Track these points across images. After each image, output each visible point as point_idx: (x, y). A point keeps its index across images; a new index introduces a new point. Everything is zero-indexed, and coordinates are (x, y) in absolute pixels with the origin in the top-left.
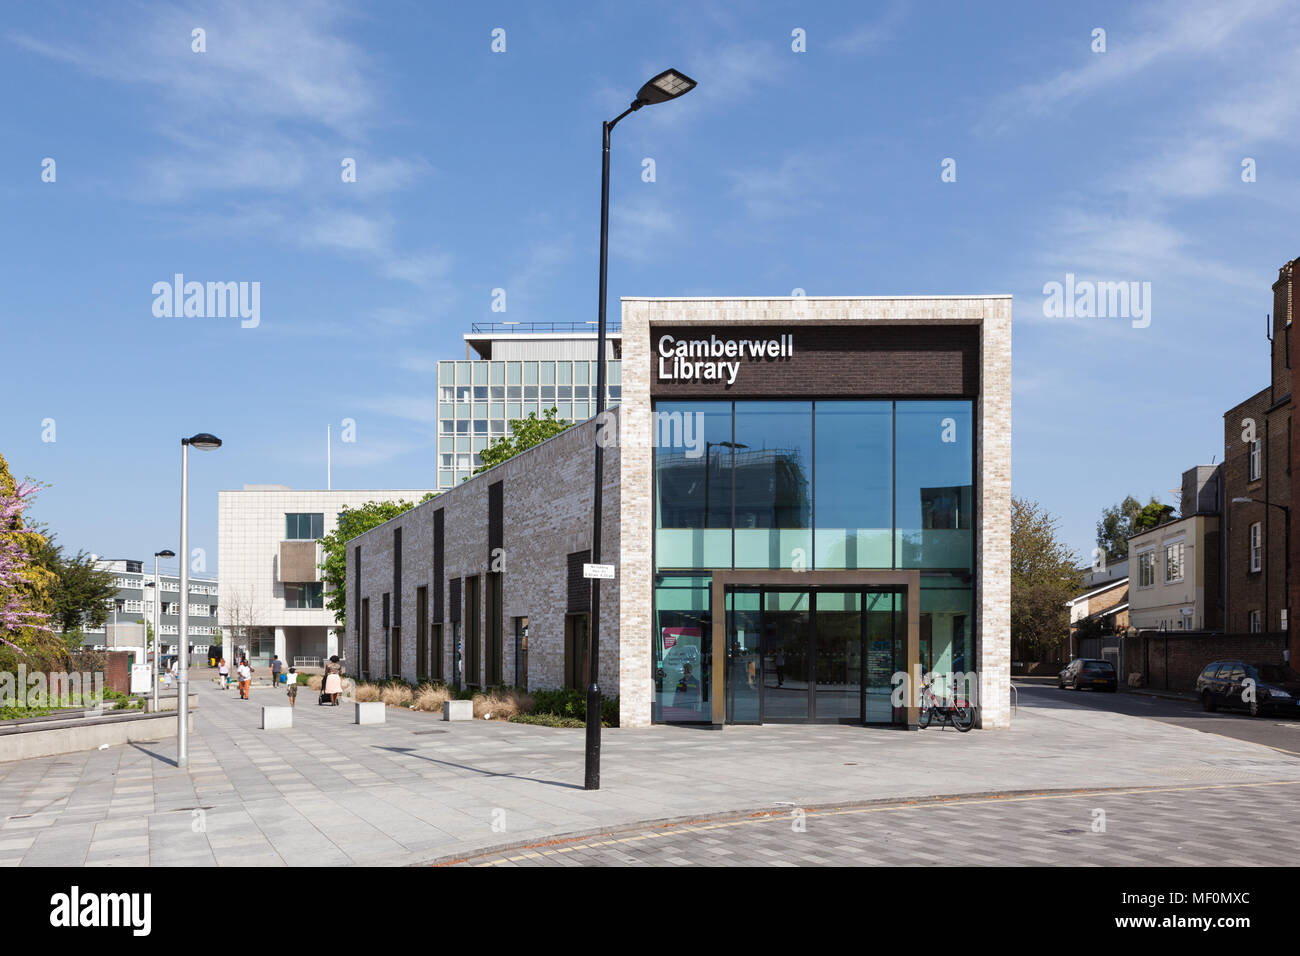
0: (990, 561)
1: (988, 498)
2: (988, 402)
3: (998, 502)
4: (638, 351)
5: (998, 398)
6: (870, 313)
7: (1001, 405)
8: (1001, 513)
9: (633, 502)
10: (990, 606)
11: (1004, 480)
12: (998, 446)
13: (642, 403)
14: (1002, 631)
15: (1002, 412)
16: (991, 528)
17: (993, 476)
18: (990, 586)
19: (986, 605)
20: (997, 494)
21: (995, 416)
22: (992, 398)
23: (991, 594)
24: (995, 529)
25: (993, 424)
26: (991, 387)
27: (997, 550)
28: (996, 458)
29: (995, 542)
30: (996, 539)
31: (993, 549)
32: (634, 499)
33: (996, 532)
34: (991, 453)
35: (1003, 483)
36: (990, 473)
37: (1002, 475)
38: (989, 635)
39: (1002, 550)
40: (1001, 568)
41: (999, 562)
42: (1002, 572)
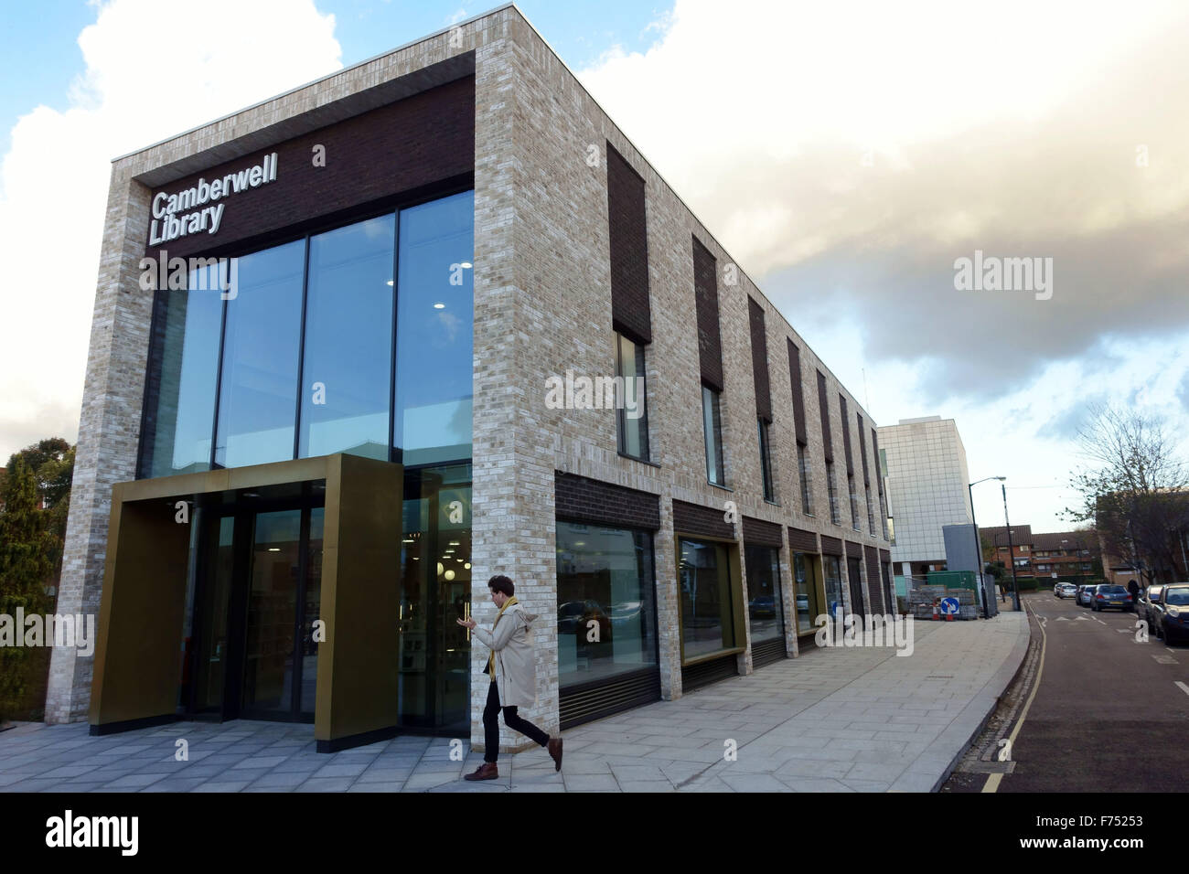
0: (484, 426)
1: (480, 319)
2: (481, 167)
3: (495, 322)
4: (118, 216)
5: (494, 157)
6: (340, 92)
7: (499, 167)
8: (500, 341)
9: (92, 403)
10: (483, 507)
11: (504, 284)
12: (494, 232)
13: (113, 277)
14: (501, 554)
15: (500, 178)
16: (485, 368)
17: (487, 281)
18: (481, 472)
19: (477, 507)
20: (494, 310)
21: (490, 187)
22: (486, 160)
23: (485, 485)
24: (492, 367)
25: (488, 198)
26: (485, 144)
27: (493, 406)
28: (492, 251)
29: (490, 393)
30: (491, 387)
31: (488, 406)
32: (93, 399)
33: (491, 374)
34: (484, 246)
35: (502, 290)
36: (484, 277)
37: (500, 278)
38: (482, 563)
39: (500, 405)
40: (499, 437)
41: (496, 426)
42: (502, 444)
